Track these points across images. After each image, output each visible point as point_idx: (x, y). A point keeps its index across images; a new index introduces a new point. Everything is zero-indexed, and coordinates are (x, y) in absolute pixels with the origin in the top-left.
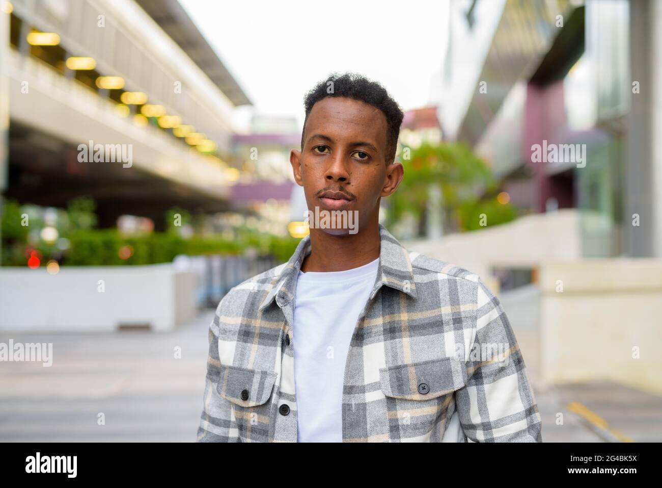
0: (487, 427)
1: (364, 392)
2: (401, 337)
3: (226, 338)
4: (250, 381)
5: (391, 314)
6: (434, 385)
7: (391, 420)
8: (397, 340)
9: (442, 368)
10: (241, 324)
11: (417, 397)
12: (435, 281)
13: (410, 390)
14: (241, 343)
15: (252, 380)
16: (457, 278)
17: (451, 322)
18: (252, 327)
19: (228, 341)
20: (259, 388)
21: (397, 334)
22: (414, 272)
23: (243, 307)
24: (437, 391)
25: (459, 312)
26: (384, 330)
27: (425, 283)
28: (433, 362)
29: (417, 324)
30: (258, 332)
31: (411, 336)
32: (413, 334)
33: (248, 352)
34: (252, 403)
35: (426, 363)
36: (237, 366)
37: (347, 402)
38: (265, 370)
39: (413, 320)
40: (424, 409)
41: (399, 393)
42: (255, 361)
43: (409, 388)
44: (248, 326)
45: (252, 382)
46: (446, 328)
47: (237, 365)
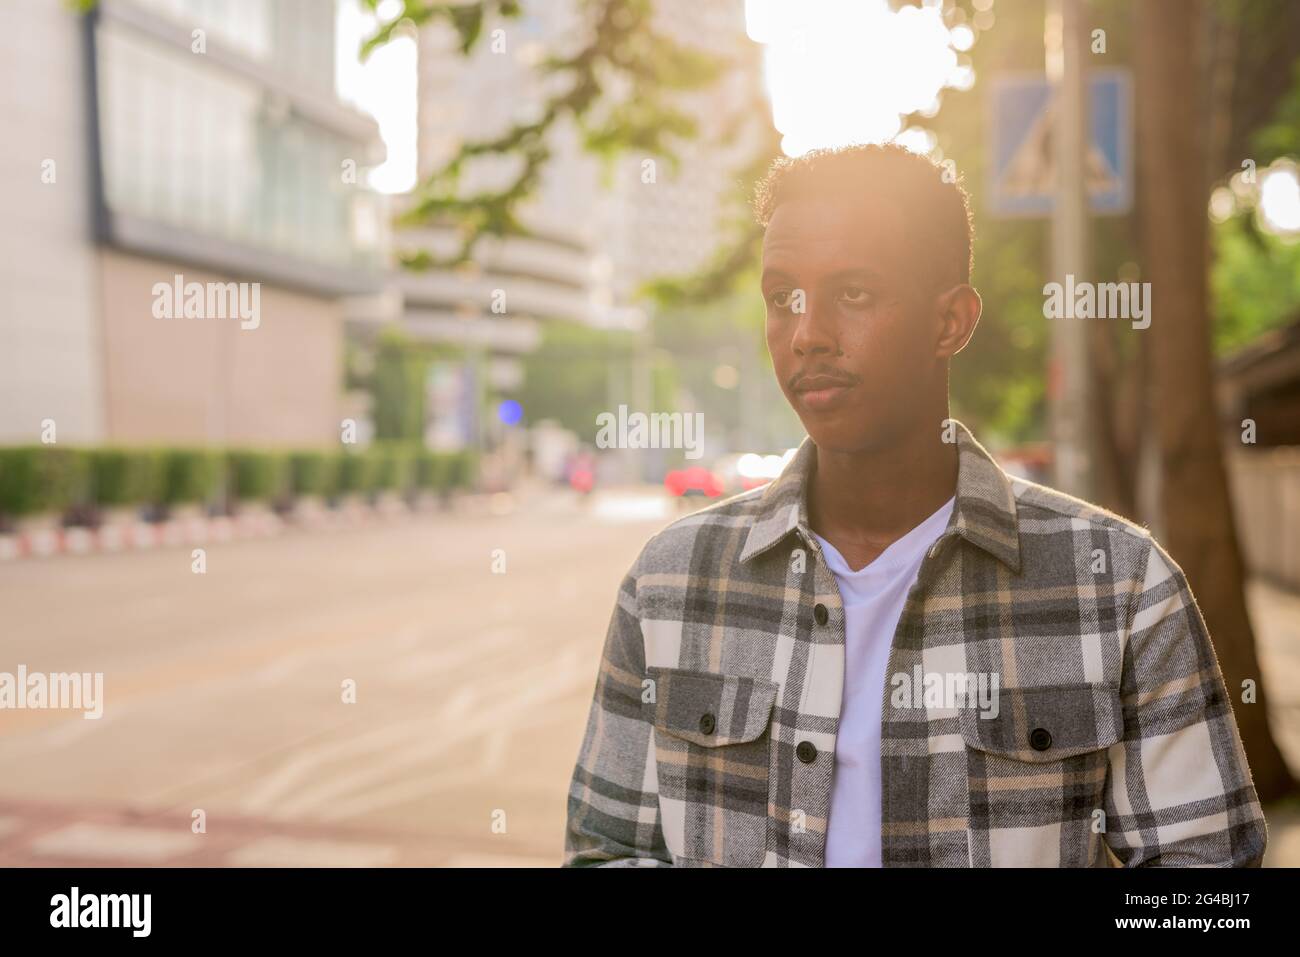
0: (1146, 820)
1: (926, 736)
2: (998, 636)
3: (656, 613)
4: (716, 696)
5: (979, 591)
6: (1058, 735)
7: (972, 794)
8: (991, 641)
9: (1077, 704)
10: (689, 588)
11: (1027, 755)
12: (1066, 532)
13: (1015, 741)
14: (691, 624)
15: (720, 696)
16: (1110, 529)
17: (1095, 616)
18: (710, 593)
19: (659, 618)
20: (735, 710)
21: (990, 630)
22: (1019, 514)
23: (690, 555)
24: (1064, 747)
25: (1112, 598)
26: (965, 620)
27: (1045, 536)
28: (1059, 689)
29: (1028, 611)
30: (724, 602)
31: (1017, 635)
32: (1020, 630)
33: (704, 641)
34: (722, 740)
35: (1046, 690)
36: (688, 668)
37: (891, 754)
38: (746, 675)
39: (1021, 605)
40: (1037, 777)
41: (995, 744)
42: (722, 657)
43: (1014, 737)
44: (702, 590)
45: (720, 699)
46: (1084, 626)
47: (687, 666)
